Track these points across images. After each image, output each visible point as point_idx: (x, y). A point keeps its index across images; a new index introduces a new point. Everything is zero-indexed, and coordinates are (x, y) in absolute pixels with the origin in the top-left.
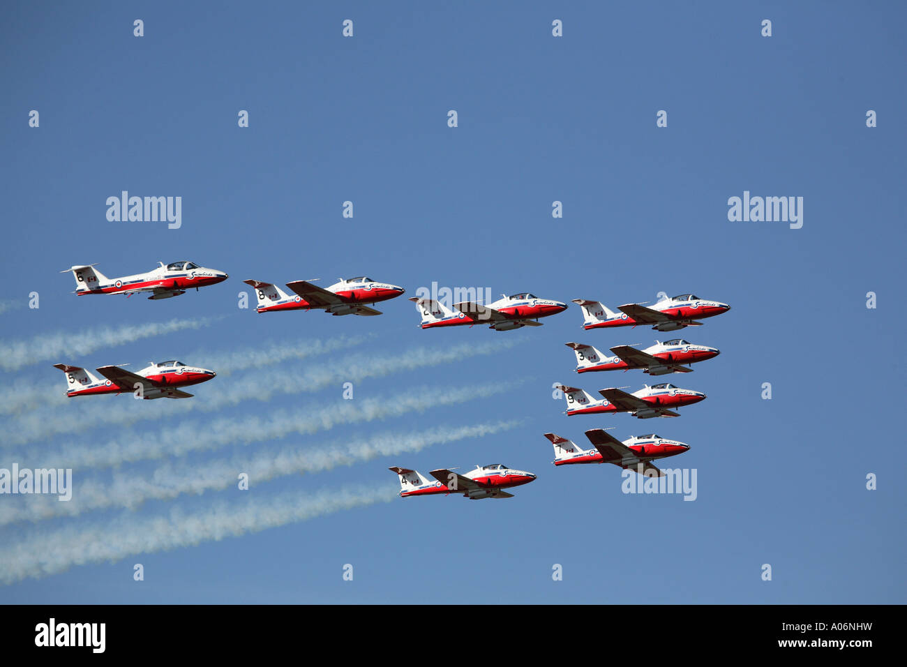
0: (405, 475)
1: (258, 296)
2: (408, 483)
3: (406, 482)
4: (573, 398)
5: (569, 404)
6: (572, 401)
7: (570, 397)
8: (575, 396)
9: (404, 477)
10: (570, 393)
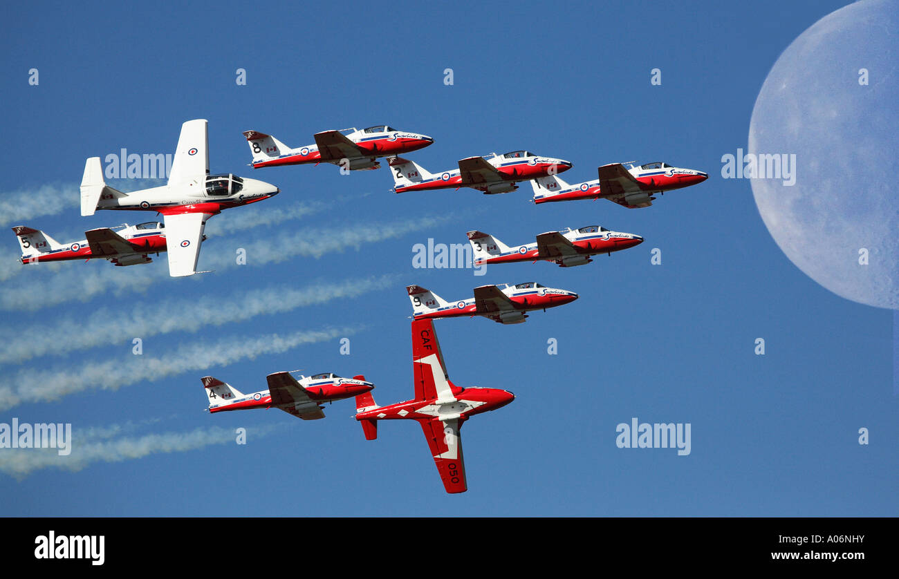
0: (214, 388)
1: (252, 149)
2: (217, 397)
3: (215, 396)
4: (419, 301)
5: (415, 308)
6: (418, 303)
7: (416, 300)
8: (422, 299)
9: (212, 391)
10: (416, 295)
